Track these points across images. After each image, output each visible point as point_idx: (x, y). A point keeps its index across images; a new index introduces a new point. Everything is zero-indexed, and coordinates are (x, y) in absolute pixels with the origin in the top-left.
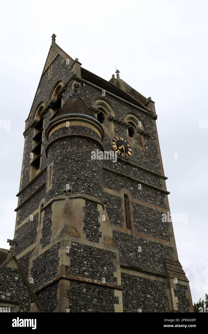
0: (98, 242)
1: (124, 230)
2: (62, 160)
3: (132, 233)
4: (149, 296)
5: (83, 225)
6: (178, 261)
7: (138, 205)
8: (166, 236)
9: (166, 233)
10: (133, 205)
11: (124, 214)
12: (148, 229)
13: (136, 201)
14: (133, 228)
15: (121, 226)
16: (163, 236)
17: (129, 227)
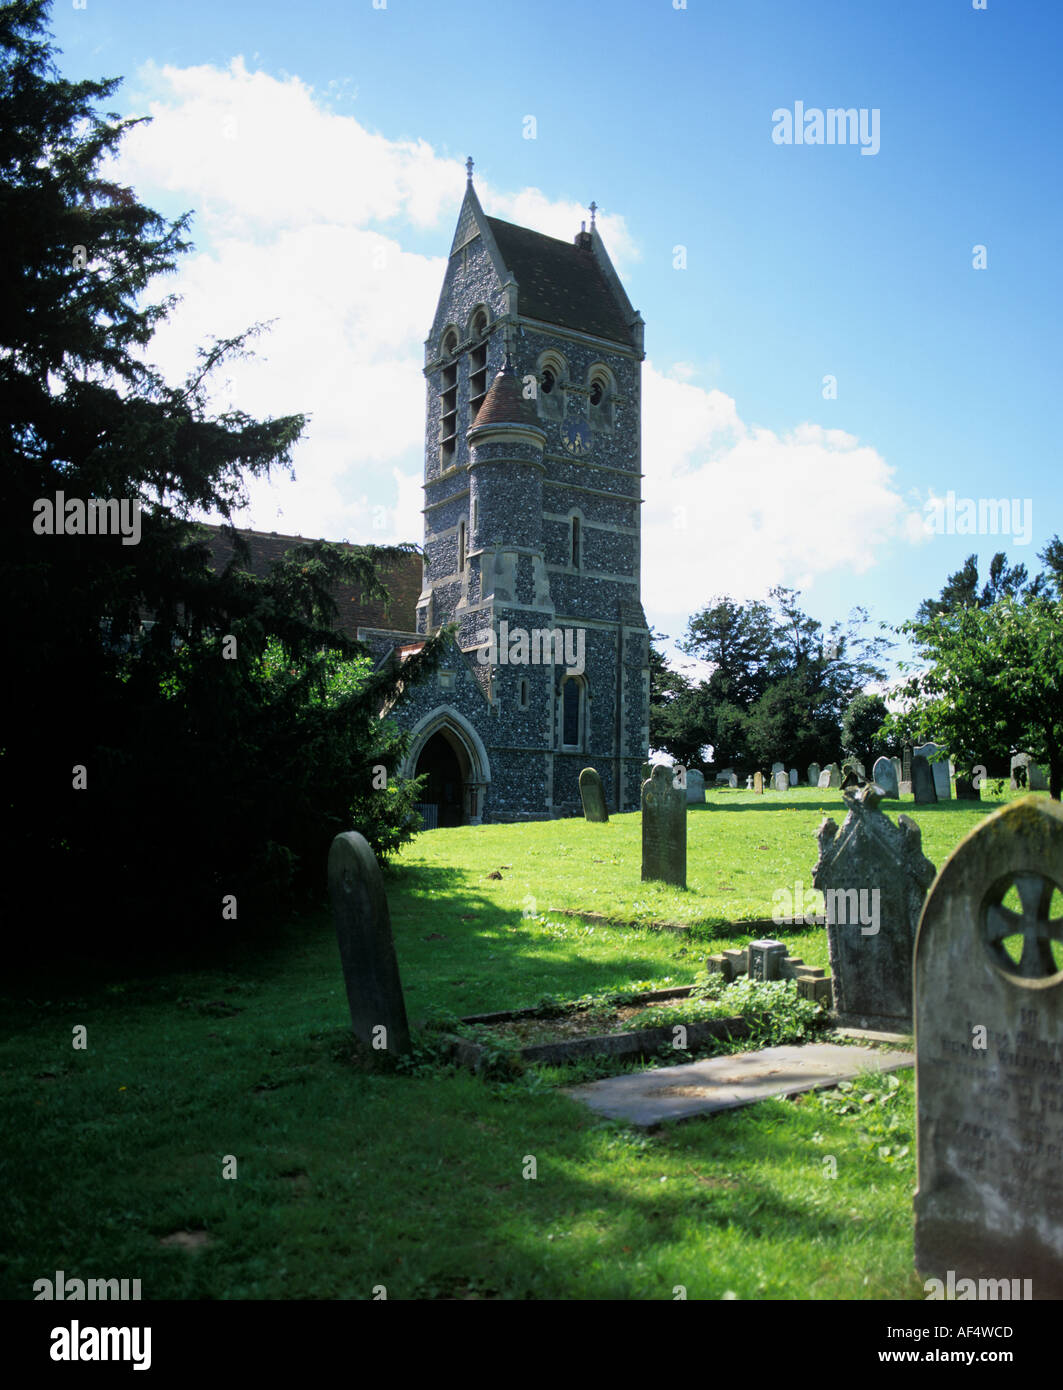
0: (531, 603)
1: (569, 569)
2: (490, 496)
3: (578, 572)
4: (592, 648)
5: (515, 586)
6: (639, 603)
7: (592, 530)
8: (628, 570)
9: (629, 566)
10: (584, 531)
11: (570, 550)
12: (603, 563)
13: (591, 525)
14: (581, 565)
15: (565, 564)
16: (624, 569)
17: (576, 563)
